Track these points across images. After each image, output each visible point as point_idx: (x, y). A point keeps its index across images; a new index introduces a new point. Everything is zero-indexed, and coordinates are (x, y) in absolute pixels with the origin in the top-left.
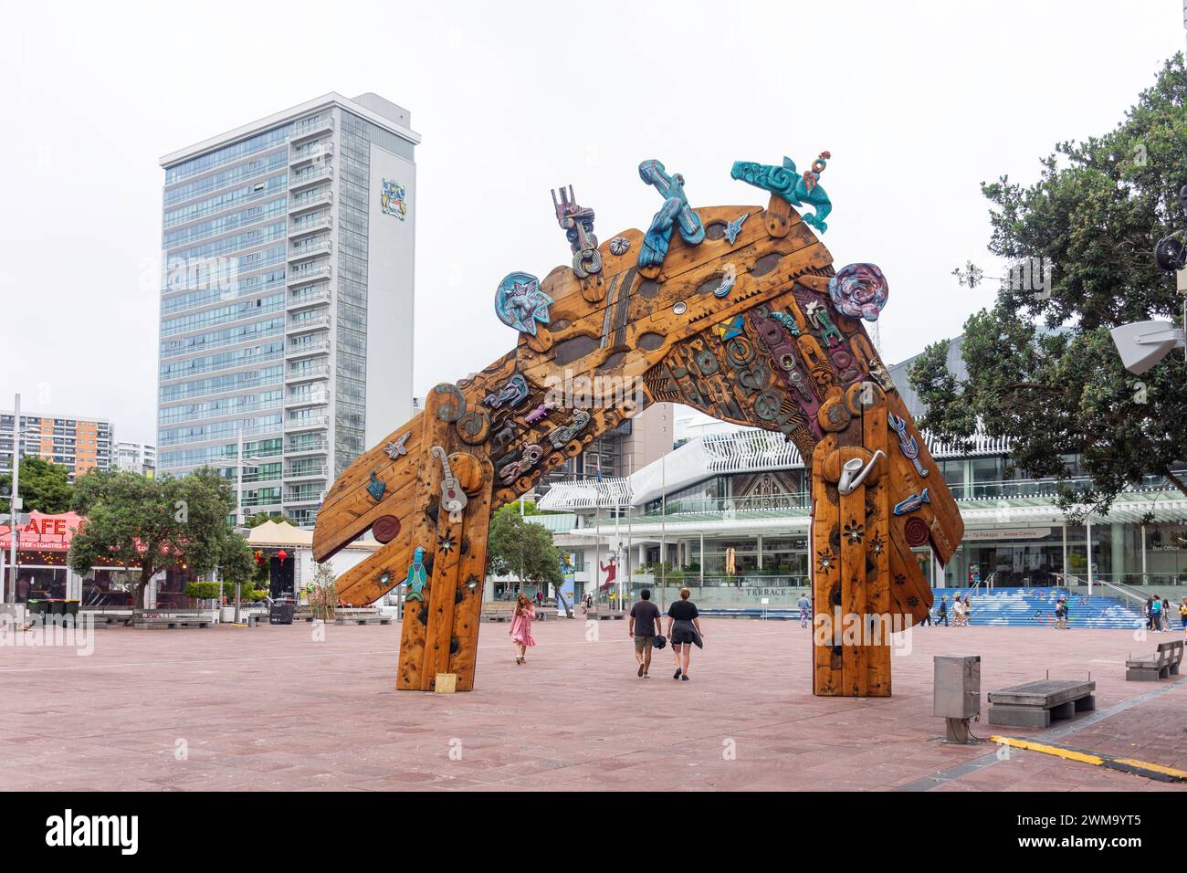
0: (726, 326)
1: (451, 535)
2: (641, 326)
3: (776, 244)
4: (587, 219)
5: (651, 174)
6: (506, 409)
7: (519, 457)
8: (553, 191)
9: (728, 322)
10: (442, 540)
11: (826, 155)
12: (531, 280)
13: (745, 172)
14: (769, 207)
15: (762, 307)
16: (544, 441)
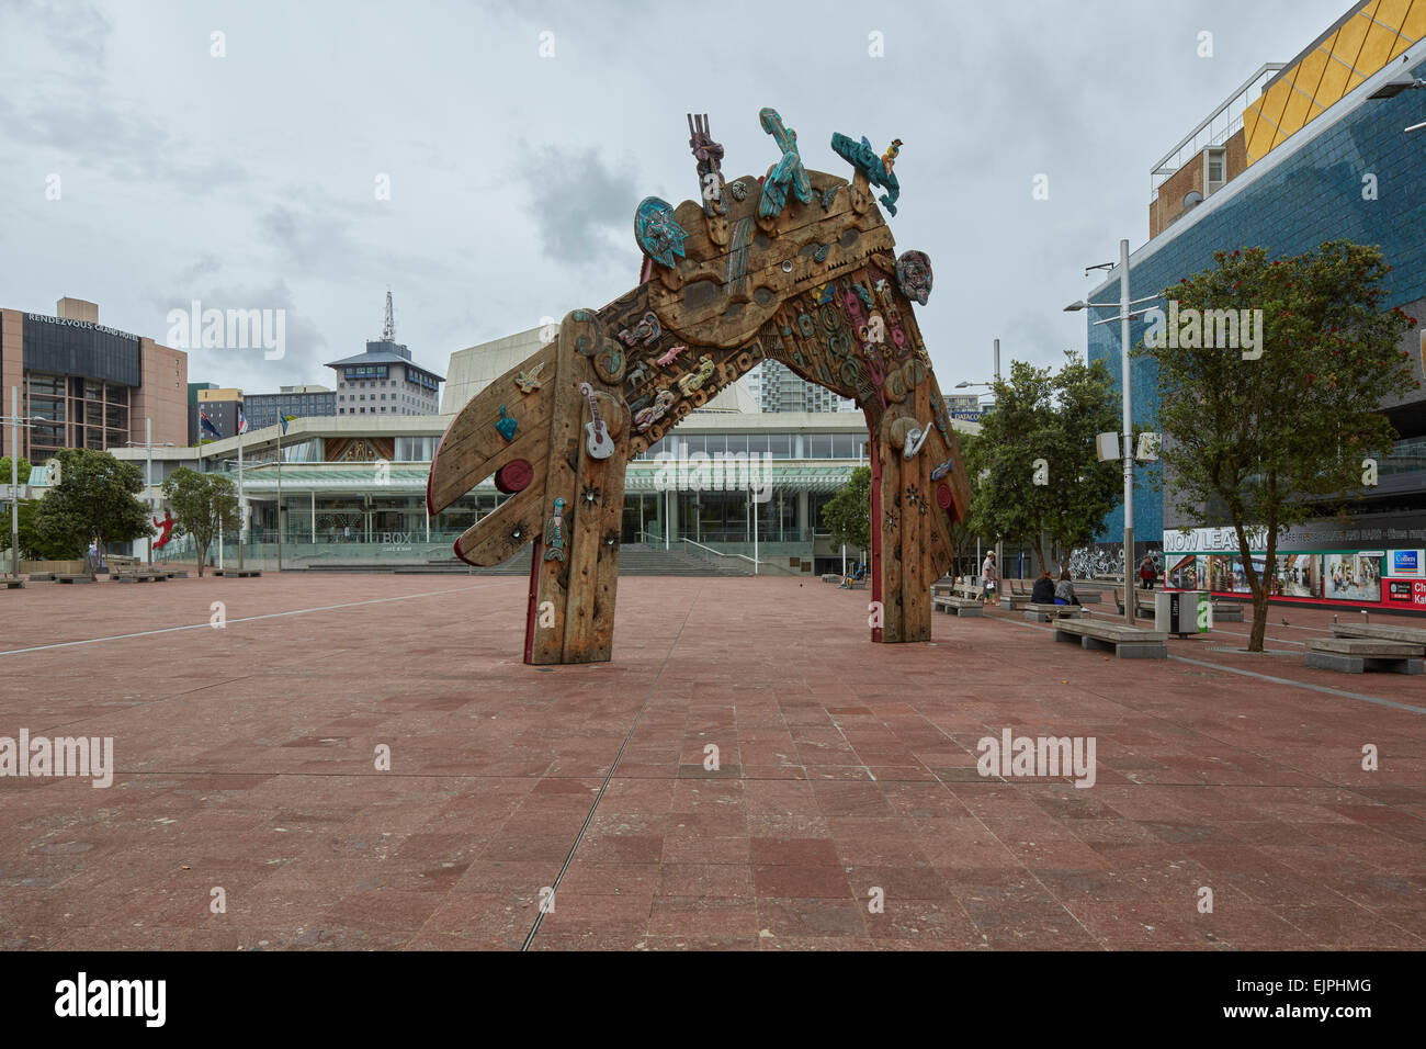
0: (822, 292)
1: (594, 486)
2: (759, 279)
3: (858, 219)
4: (717, 153)
5: (770, 122)
6: (638, 348)
7: (651, 403)
8: (689, 116)
9: (823, 287)
10: (586, 491)
11: (898, 143)
12: (666, 206)
13: (841, 145)
14: (854, 181)
15: (845, 278)
16: (675, 388)
